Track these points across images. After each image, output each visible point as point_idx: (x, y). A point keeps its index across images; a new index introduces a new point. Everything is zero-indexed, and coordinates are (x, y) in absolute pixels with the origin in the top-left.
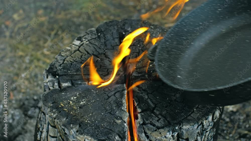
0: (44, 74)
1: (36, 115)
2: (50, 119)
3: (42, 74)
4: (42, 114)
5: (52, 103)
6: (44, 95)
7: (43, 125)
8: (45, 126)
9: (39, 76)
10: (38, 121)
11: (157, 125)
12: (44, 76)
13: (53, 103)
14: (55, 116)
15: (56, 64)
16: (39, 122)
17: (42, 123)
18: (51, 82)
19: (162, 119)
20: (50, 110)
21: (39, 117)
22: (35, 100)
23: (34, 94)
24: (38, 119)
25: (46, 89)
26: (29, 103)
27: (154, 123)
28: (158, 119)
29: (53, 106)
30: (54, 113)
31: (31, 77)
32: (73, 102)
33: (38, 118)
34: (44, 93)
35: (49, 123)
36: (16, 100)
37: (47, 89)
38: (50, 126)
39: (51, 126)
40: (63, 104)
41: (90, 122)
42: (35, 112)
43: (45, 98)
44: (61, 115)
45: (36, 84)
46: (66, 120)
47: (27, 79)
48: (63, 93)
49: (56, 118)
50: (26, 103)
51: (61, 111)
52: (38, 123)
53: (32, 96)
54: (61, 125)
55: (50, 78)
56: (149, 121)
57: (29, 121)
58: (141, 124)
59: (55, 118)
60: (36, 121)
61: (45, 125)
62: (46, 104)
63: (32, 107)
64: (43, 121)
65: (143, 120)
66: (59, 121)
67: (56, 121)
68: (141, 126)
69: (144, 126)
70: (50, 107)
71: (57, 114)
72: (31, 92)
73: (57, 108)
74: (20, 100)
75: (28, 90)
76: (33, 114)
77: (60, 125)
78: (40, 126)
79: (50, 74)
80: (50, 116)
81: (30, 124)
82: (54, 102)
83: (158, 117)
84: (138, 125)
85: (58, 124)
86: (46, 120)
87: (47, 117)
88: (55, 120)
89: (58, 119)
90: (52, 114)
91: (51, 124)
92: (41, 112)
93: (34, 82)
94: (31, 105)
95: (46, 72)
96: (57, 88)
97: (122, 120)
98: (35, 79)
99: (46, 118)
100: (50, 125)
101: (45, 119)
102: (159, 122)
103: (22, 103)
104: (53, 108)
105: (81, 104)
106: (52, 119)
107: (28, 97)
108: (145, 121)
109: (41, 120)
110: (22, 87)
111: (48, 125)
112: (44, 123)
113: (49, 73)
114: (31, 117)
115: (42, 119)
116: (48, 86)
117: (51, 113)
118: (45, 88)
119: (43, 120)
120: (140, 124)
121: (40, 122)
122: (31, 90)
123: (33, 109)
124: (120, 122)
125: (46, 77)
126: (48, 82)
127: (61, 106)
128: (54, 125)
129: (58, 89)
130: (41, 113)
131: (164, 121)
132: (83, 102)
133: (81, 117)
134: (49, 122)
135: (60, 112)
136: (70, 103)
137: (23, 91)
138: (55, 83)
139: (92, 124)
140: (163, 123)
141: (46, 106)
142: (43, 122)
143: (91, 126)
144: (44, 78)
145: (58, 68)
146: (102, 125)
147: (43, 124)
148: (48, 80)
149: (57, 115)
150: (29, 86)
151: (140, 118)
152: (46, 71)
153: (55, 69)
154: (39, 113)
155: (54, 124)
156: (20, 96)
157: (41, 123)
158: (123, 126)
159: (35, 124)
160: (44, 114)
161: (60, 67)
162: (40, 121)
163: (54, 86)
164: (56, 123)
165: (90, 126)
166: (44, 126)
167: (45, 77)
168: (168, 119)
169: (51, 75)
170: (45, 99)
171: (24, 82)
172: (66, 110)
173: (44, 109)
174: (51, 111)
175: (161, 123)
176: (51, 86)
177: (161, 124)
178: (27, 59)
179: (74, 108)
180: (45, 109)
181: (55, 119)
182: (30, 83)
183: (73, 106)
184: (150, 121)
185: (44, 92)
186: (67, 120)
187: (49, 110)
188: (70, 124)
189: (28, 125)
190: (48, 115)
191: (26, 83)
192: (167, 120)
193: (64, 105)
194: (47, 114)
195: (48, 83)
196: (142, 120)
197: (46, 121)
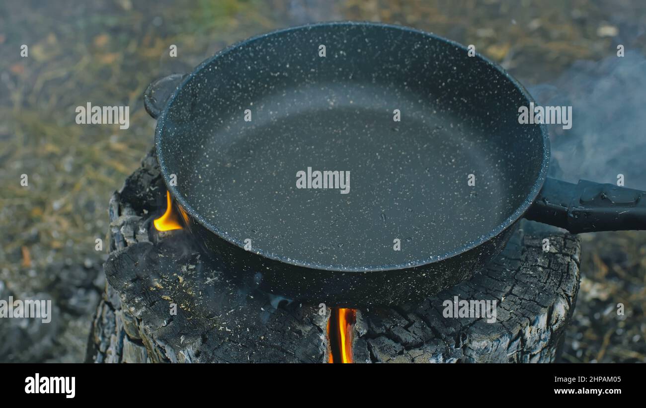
0: (111, 206)
1: (89, 307)
2: (126, 322)
3: (105, 204)
4: (107, 307)
5: (130, 279)
6: (112, 260)
7: (107, 336)
8: (115, 340)
9: (99, 208)
10: (96, 326)
11: (403, 339)
12: (111, 211)
13: (133, 281)
14: (139, 313)
15: (142, 178)
16: (98, 330)
17: (106, 331)
18: (130, 224)
19: (417, 324)
20: (127, 298)
21: (98, 316)
22: (86, 269)
23: (84, 255)
24: (96, 321)
25: (116, 244)
26: (72, 276)
27: (396, 333)
28: (407, 322)
29: (134, 288)
30: (138, 307)
31: (77, 210)
32: (187, 277)
33: (95, 317)
34: (111, 254)
35: (125, 331)
36: (39, 270)
37: (118, 242)
38: (126, 340)
39: (129, 339)
40: (161, 283)
41: (229, 330)
42: (87, 302)
43: (114, 266)
44: (155, 310)
45: (89, 227)
46: (168, 323)
47: (68, 215)
48: (160, 255)
49: (141, 320)
50: (64, 276)
51: (155, 302)
52: (96, 332)
53: (79, 258)
54: (155, 337)
55: (127, 215)
56: (383, 328)
57: (72, 324)
58: (364, 335)
59: (139, 318)
60: (89, 326)
61: (113, 336)
62: (117, 283)
63: (79, 287)
64: (107, 326)
65: (369, 326)
66: (150, 327)
67: (142, 326)
68: (364, 341)
69: (370, 341)
70: (128, 290)
71: (144, 309)
72: (77, 248)
73: (144, 294)
74: (50, 269)
75: (69, 244)
76: (82, 306)
77: (152, 338)
78: (100, 338)
79: (128, 205)
80: (126, 315)
81: (74, 330)
82: (136, 277)
83: (407, 319)
84: (356, 338)
85: (147, 335)
86: (115, 323)
87: (119, 316)
88: (139, 324)
89: (147, 323)
90: (133, 309)
91: (129, 335)
92: (102, 302)
93: (85, 221)
94: (78, 282)
95: (117, 200)
96: (144, 241)
97: (315, 325)
98: (88, 216)
99: (115, 319)
100: (126, 337)
101: (113, 321)
102: (410, 332)
103: (52, 277)
104: (134, 294)
105: (207, 282)
106: (131, 322)
107: (69, 261)
108: (372, 329)
109: (102, 324)
110: (54, 234)
111: (122, 338)
112: (110, 331)
113: (124, 202)
114: (76, 313)
115: (105, 321)
116: (123, 235)
117: (129, 307)
118: (114, 242)
119: (108, 323)
120: (361, 335)
121: (101, 330)
122: (75, 242)
123: (81, 292)
124: (309, 332)
125: (116, 212)
126: (123, 225)
127: (155, 289)
128: (137, 338)
129: (147, 244)
130: (103, 306)
131: (423, 329)
132: (211, 278)
133: (207, 317)
134: (125, 328)
135: (153, 304)
136: (179, 280)
137: (56, 244)
138: (139, 229)
139: (235, 336)
140: (420, 334)
141: (116, 288)
142: (108, 328)
143: (233, 342)
144: (111, 215)
145: (148, 190)
146: (262, 338)
147: (108, 333)
148: (120, 220)
149: (146, 312)
150: (71, 232)
151: (361, 320)
152: (116, 197)
153: (140, 192)
154: (98, 305)
155: (138, 334)
156: (49, 259)
157: (103, 332)
158: (316, 341)
159: (87, 331)
160: (112, 308)
161: (153, 187)
162: (100, 326)
163: (138, 237)
164: (141, 333)
165: (230, 340)
166: (109, 338)
167: (113, 213)
168: (433, 324)
169: (130, 207)
170: (114, 269)
171: (58, 223)
172: (169, 298)
173: (112, 296)
174: (129, 301)
175: (416, 334)
176: (128, 235)
177: (414, 335)
178: (67, 164)
179: (190, 293)
180: (115, 295)
181: (139, 321)
182: (74, 224)
183: (186, 288)
184: (385, 327)
185: (112, 251)
186: (171, 324)
187: (124, 299)
188: (180, 335)
189: (68, 335)
190: (121, 311)
191: (65, 224)
192: (430, 327)
193: (163, 285)
194: (120, 309)
195: (122, 229)
196: (366, 325)
197: (115, 326)
